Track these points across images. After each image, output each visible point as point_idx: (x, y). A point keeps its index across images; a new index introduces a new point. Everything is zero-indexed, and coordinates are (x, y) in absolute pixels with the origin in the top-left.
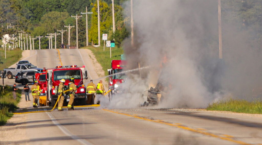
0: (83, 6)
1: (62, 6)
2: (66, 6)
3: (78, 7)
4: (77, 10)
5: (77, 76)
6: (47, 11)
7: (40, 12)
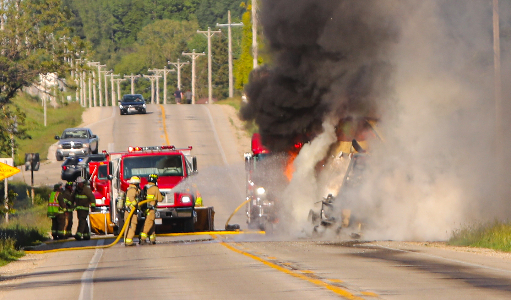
0: (233, 8)
1: (186, 7)
2: (195, 7)
3: (222, 10)
4: (219, 16)
5: (175, 168)
6: (152, 19)
7: (136, 20)
